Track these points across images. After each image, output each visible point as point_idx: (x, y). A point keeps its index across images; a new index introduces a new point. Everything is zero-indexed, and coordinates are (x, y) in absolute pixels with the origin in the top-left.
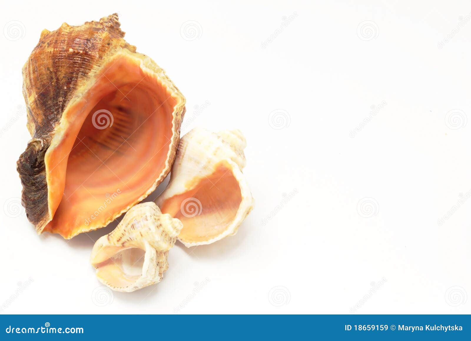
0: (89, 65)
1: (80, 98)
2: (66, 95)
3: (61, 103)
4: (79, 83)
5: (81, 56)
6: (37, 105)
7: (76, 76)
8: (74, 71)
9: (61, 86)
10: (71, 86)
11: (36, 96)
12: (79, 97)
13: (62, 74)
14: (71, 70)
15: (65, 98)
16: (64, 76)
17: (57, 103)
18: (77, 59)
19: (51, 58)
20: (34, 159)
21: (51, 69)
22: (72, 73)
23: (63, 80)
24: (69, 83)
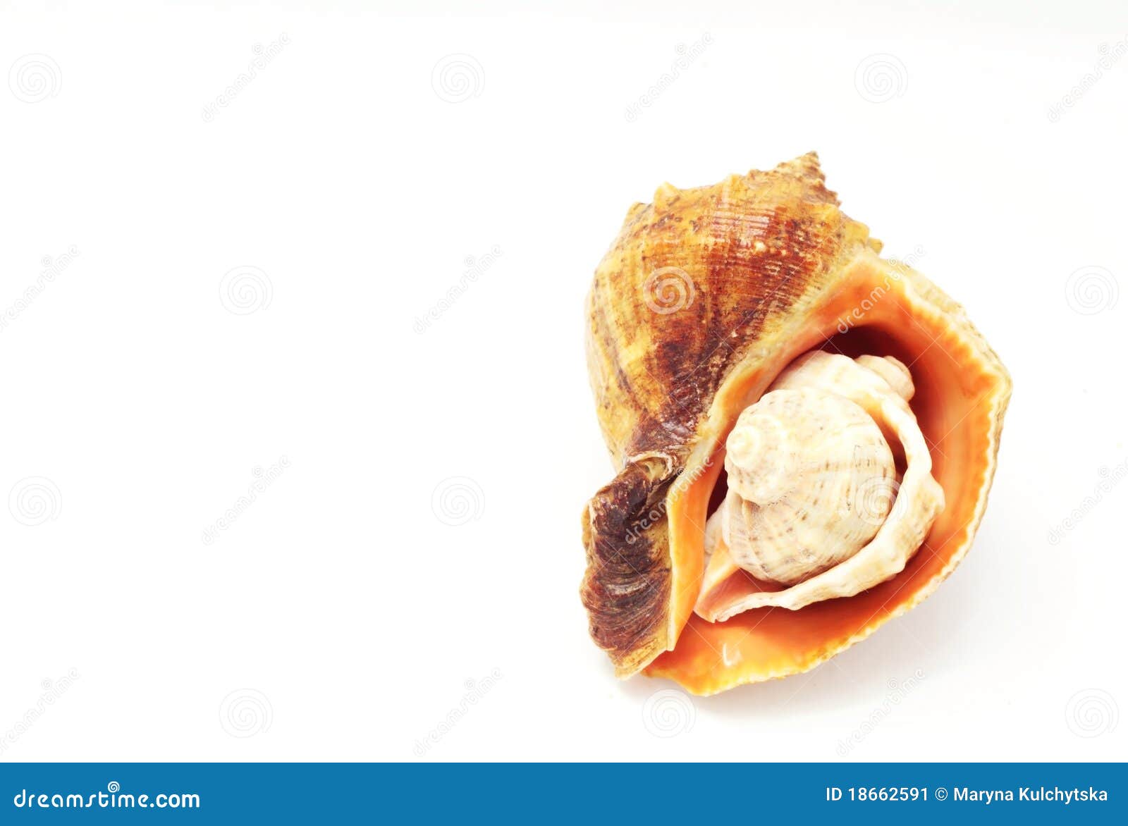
0: (799, 285)
1: (763, 360)
2: (731, 351)
3: (716, 369)
4: (768, 325)
5: (782, 262)
6: (650, 369)
7: (765, 308)
8: (762, 296)
9: (723, 328)
10: (749, 331)
11: (654, 348)
12: (759, 359)
13: (730, 302)
14: (756, 295)
15: (728, 357)
16: (736, 306)
17: (706, 369)
18: (773, 267)
19: (705, 260)
20: (638, 499)
21: (704, 288)
22: (756, 301)
23: (730, 316)
24: (743, 323)
